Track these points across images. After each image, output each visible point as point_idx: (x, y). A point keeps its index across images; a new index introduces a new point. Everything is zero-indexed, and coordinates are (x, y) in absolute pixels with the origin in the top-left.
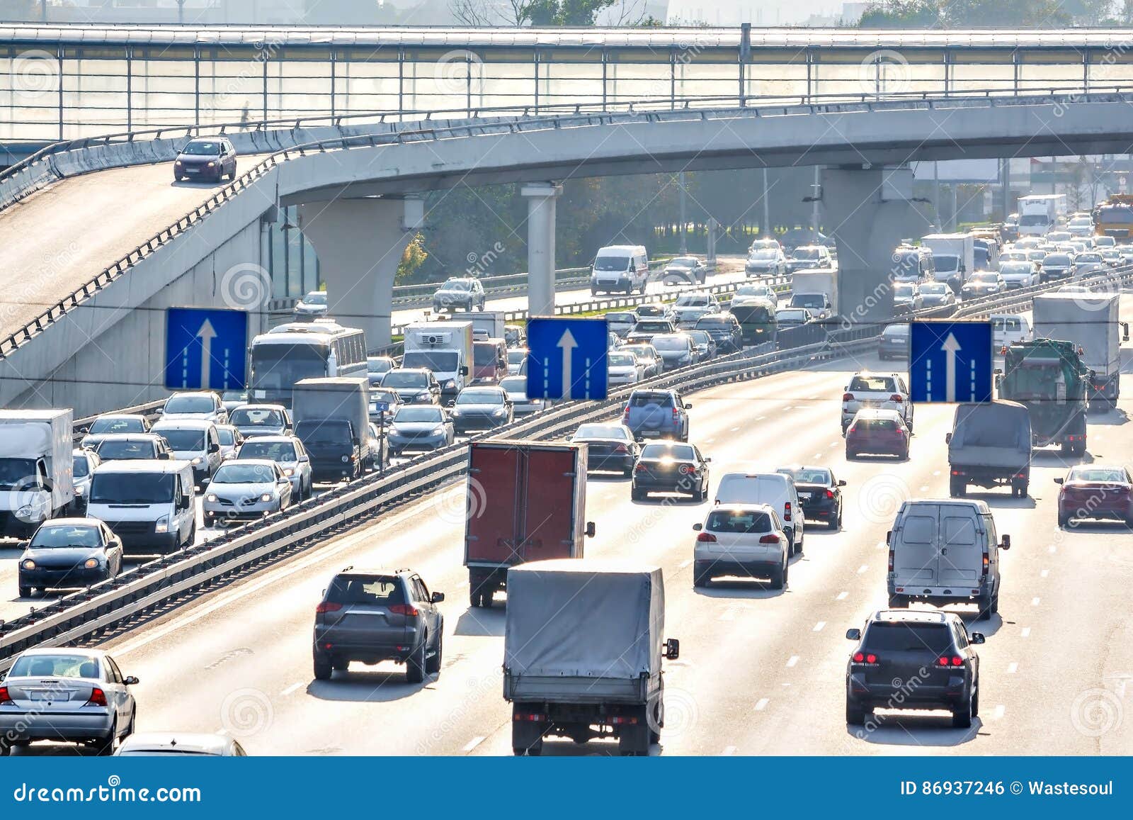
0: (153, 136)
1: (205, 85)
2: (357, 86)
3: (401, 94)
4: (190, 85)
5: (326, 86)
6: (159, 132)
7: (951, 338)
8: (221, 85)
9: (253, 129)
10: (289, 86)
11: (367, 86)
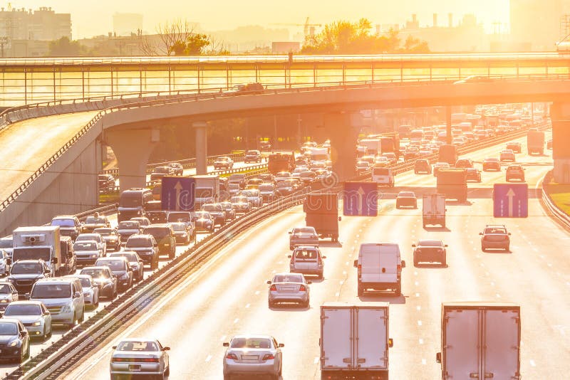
0: (46, 104)
1: (57, 83)
2: (121, 81)
3: (141, 85)
4: (51, 83)
5: (109, 82)
6: (49, 103)
7: (511, 190)
8: (64, 83)
9: (86, 101)
10: (92, 82)
11: (125, 81)
